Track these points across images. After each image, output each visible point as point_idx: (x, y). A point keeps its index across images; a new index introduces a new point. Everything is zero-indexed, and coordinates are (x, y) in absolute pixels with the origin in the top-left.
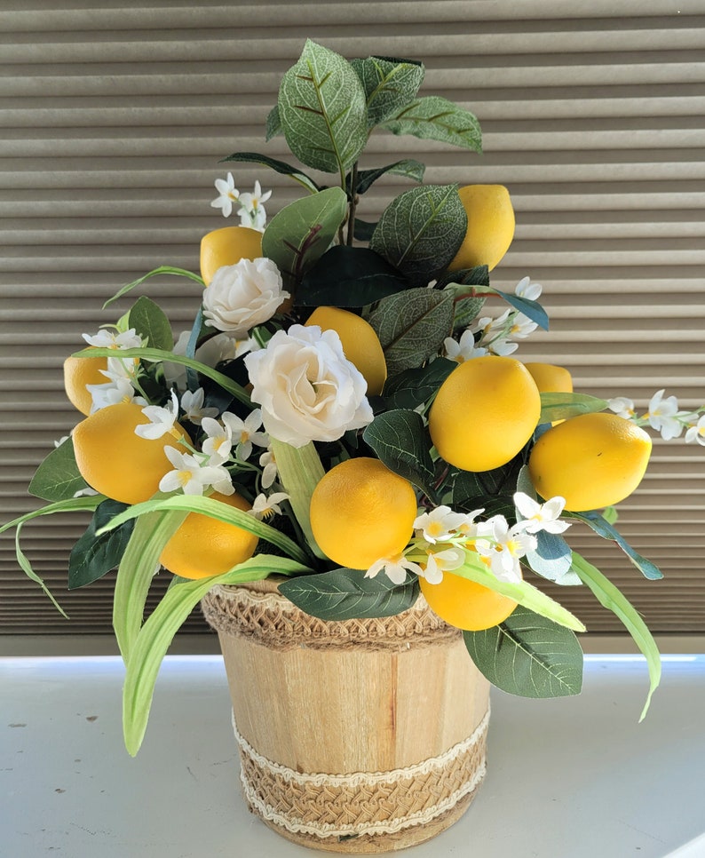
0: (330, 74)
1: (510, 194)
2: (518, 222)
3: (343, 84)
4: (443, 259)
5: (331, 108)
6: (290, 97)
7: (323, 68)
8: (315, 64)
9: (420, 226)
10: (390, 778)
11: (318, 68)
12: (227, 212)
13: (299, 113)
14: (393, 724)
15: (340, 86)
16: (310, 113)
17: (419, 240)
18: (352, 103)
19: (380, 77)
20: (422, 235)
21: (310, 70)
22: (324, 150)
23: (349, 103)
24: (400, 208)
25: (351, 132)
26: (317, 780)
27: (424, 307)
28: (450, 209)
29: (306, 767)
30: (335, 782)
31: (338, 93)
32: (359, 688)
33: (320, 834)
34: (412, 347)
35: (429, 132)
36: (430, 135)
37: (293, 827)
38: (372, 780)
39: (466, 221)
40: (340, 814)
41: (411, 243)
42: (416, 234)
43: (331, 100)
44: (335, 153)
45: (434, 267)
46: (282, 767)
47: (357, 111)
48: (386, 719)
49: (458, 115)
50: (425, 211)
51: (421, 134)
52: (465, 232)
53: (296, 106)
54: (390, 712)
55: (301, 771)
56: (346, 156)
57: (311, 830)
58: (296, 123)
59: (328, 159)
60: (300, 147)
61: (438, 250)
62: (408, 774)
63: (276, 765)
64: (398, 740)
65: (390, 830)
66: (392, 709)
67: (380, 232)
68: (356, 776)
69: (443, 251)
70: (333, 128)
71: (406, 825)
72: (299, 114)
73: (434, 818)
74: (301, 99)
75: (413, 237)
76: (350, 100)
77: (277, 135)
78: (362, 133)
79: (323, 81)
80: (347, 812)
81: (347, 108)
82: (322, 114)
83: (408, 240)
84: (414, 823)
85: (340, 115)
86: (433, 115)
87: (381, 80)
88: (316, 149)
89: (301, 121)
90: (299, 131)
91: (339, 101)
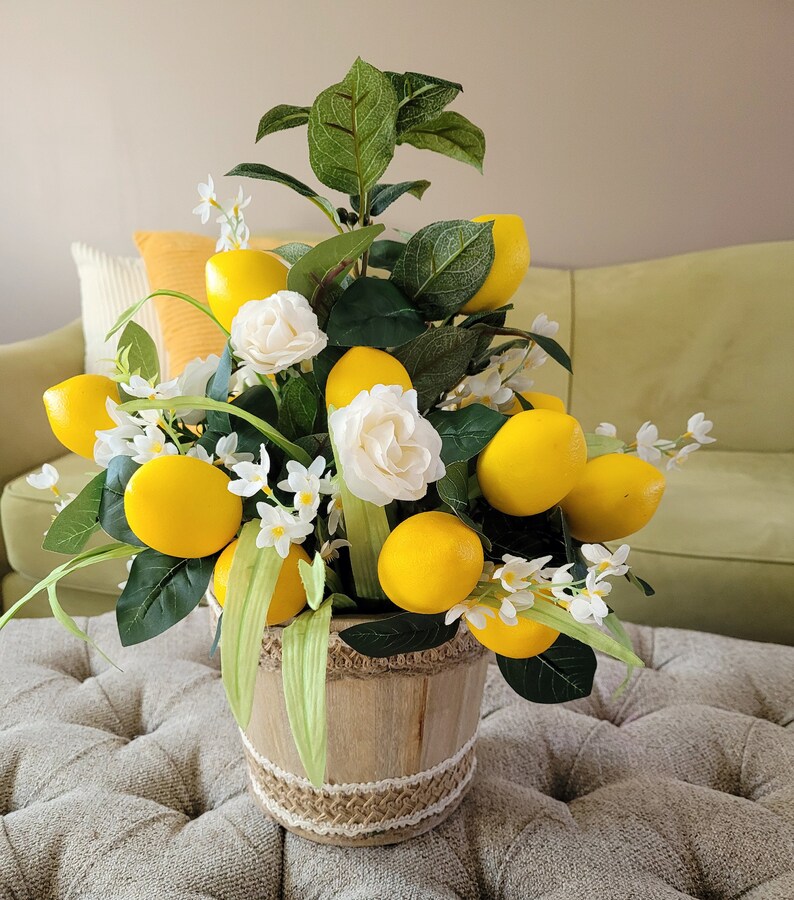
0: (368, 92)
3: (378, 103)
4: (464, 294)
5: (361, 127)
6: (321, 114)
7: (364, 86)
8: (358, 82)
11: (360, 86)
13: (328, 130)
14: (421, 735)
15: (375, 104)
16: (338, 131)
17: (441, 272)
18: (383, 122)
19: (407, 91)
20: (445, 268)
22: (346, 170)
23: (380, 123)
24: (424, 239)
27: (448, 345)
29: (337, 779)
30: (365, 788)
31: (371, 111)
34: (430, 382)
37: (321, 830)
42: (439, 266)
43: (363, 118)
44: (358, 174)
47: (386, 131)
48: (416, 731)
49: (467, 130)
50: (451, 244)
52: (490, 268)
53: (326, 123)
54: (419, 725)
59: (348, 180)
60: (322, 165)
61: (459, 285)
63: (305, 779)
64: (424, 748)
65: (412, 822)
66: (420, 723)
67: (402, 263)
69: (464, 285)
70: (360, 149)
71: (425, 816)
72: (328, 133)
73: (445, 807)
74: (333, 116)
75: (435, 269)
76: (381, 120)
79: (361, 100)
81: (377, 129)
82: (352, 133)
83: (429, 271)
84: (430, 813)
85: (368, 135)
87: (407, 95)
88: (339, 169)
89: (328, 138)
90: (324, 150)
91: (370, 120)
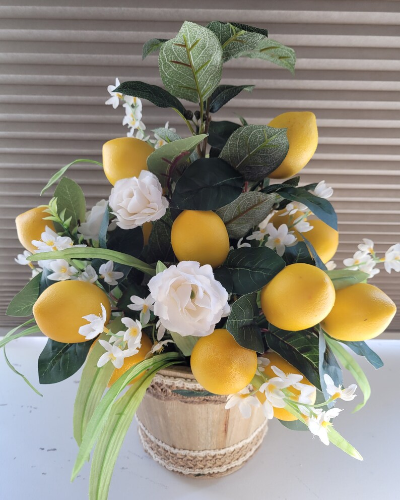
0: (198, 41)
1: (317, 118)
2: (320, 135)
3: (207, 46)
4: (268, 168)
5: (196, 62)
6: (167, 56)
7: (194, 38)
8: (188, 36)
9: (255, 146)
10: (222, 452)
11: (190, 38)
12: (115, 106)
13: (173, 65)
14: (226, 431)
15: (205, 47)
16: (181, 65)
17: (253, 154)
18: (212, 58)
19: (232, 32)
20: (256, 152)
21: (185, 40)
22: (189, 88)
23: (211, 58)
24: (242, 134)
25: (209, 76)
26: (183, 452)
27: (255, 202)
28: (278, 139)
29: (177, 446)
30: (193, 454)
31: (203, 52)
32: (208, 418)
33: (184, 472)
34: (244, 222)
35: (258, 55)
36: (258, 56)
37: (170, 467)
38: (213, 453)
39: (288, 148)
40: (195, 465)
41: (247, 156)
42: (252, 151)
43: (198, 56)
44: (197, 90)
45: (262, 172)
46: (164, 443)
47: (215, 62)
48: (223, 428)
49: (282, 49)
50: (260, 138)
51: (252, 56)
52: (286, 154)
53: (172, 61)
54: (225, 426)
55: (175, 448)
56: (205, 92)
57: (180, 471)
58: (170, 72)
59: (192, 94)
60: (172, 86)
61: (266, 162)
62: (232, 449)
63: (160, 442)
64: (228, 437)
65: (221, 471)
66: (226, 425)
67: (227, 148)
68: (204, 452)
69: (269, 163)
70: (198, 75)
71: (229, 467)
72: (174, 67)
73: (243, 462)
74: (176, 57)
75: (249, 152)
76: (211, 56)
77: (150, 54)
78: (217, 77)
79: (193, 46)
80: (199, 465)
81: (208, 61)
82: (190, 66)
83: (246, 153)
84: (233, 466)
85: (203, 66)
86: (264, 48)
87: (233, 35)
88: (184, 87)
89: (174, 70)
90: (172, 77)
91: (203, 57)
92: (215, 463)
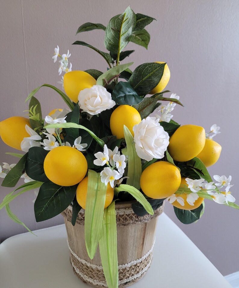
4: (151, 87)
6: (111, 25)
9: (146, 75)
10: (140, 260)
12: (55, 61)
15: (129, 23)
31: (127, 25)
38: (135, 263)
41: (141, 81)
44: (119, 46)
45: (148, 89)
47: (129, 32)
48: (141, 242)
49: (145, 35)
54: (143, 240)
59: (115, 48)
61: (150, 84)
62: (144, 257)
64: (144, 248)
68: (131, 263)
70: (121, 37)
71: (142, 273)
78: (128, 40)
80: (127, 275)
92: (136, 270)
